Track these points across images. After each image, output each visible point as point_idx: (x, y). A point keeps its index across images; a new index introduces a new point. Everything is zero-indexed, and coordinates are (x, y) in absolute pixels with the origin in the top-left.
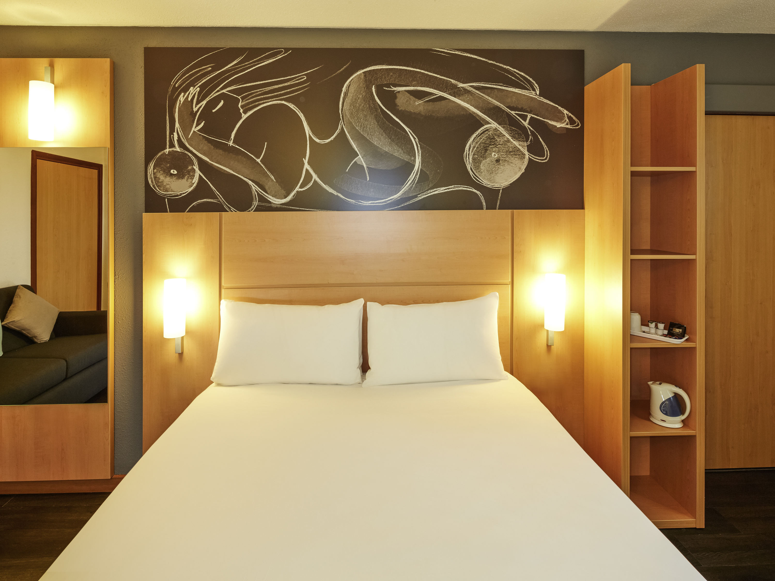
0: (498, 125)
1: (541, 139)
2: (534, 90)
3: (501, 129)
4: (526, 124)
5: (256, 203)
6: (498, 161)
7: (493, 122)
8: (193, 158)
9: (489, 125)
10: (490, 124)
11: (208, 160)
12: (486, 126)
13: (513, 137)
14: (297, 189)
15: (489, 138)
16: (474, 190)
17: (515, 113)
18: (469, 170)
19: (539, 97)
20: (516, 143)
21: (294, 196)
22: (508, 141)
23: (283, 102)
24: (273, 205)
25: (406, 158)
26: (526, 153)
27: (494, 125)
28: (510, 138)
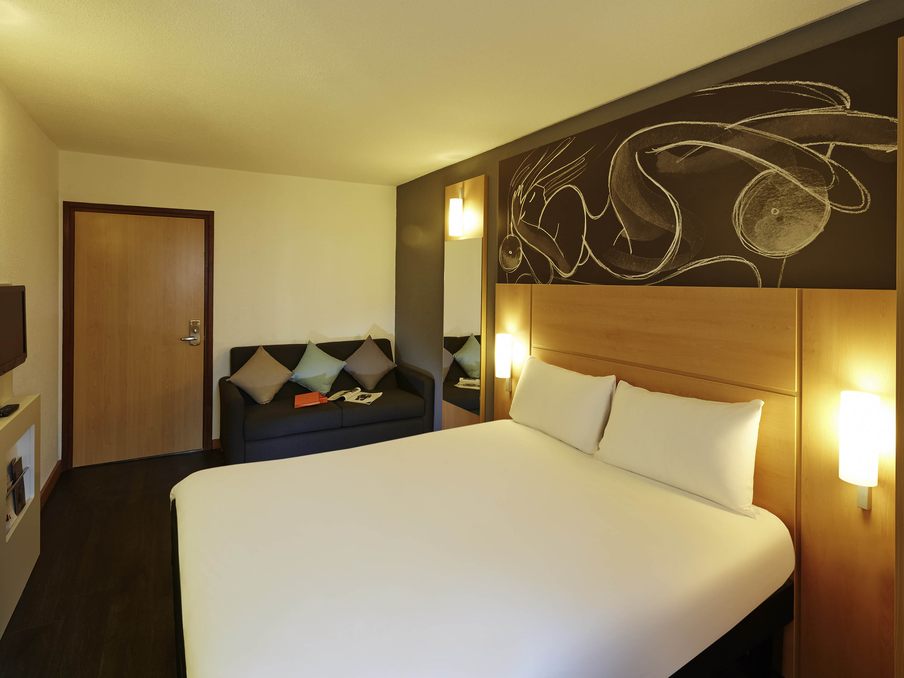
0: (780, 169)
1: (853, 178)
2: (841, 103)
3: (785, 173)
4: (826, 158)
5: (552, 277)
6: (780, 219)
7: (773, 165)
8: (519, 241)
9: (767, 171)
10: (768, 169)
11: (527, 242)
12: (762, 173)
13: (804, 182)
14: (578, 264)
15: (767, 188)
16: (746, 262)
17: (808, 146)
18: (740, 235)
19: (850, 111)
20: (809, 190)
21: (575, 271)
22: (797, 188)
23: (570, 186)
24: (562, 279)
25: (666, 226)
26: (827, 202)
27: (774, 169)
28: (799, 184)
